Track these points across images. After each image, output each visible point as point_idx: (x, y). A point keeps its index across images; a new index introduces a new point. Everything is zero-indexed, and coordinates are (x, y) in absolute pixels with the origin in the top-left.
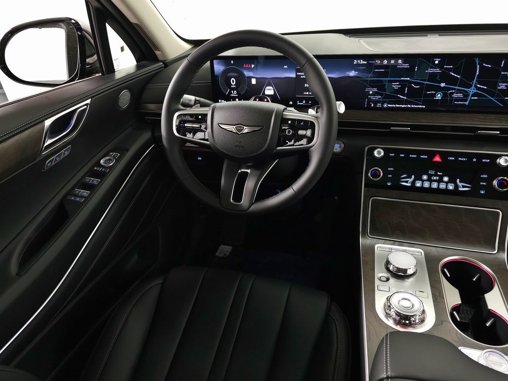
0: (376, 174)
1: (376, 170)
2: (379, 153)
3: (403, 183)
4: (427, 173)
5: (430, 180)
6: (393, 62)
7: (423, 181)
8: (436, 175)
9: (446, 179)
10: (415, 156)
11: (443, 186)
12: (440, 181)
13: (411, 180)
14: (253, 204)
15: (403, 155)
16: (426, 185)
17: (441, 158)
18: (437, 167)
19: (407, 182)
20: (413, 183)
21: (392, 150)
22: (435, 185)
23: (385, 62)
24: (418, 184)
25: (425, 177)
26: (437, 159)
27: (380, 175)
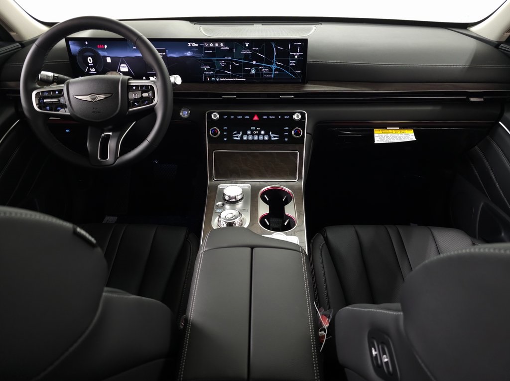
0: (215, 133)
1: (215, 129)
2: (215, 116)
3: (235, 138)
4: (250, 130)
5: (252, 134)
6: (217, 45)
7: (248, 135)
8: (256, 130)
9: (263, 132)
10: (241, 117)
11: (261, 138)
12: (259, 134)
13: (240, 135)
14: (118, 158)
15: (233, 117)
16: (250, 138)
17: (258, 117)
18: (256, 124)
19: (237, 137)
20: (242, 137)
21: (225, 114)
22: (256, 138)
23: (211, 45)
24: (245, 138)
25: (249, 132)
26: (256, 118)
27: (218, 133)
